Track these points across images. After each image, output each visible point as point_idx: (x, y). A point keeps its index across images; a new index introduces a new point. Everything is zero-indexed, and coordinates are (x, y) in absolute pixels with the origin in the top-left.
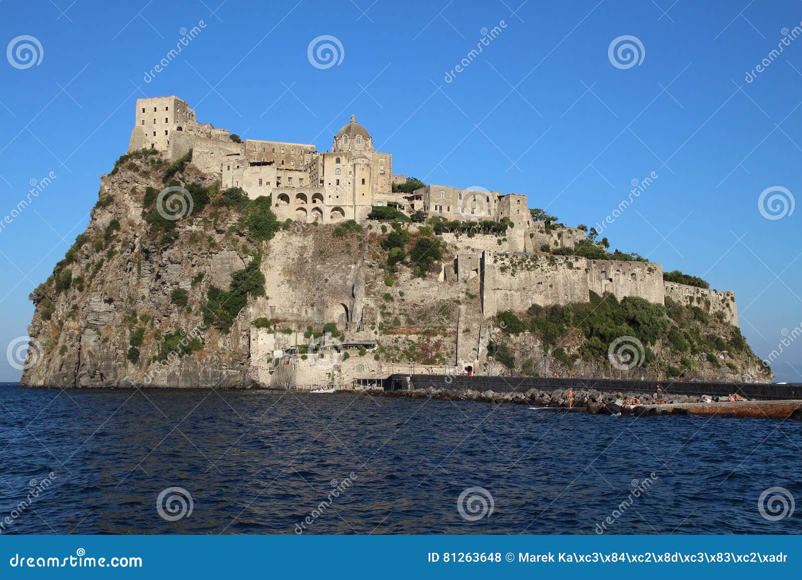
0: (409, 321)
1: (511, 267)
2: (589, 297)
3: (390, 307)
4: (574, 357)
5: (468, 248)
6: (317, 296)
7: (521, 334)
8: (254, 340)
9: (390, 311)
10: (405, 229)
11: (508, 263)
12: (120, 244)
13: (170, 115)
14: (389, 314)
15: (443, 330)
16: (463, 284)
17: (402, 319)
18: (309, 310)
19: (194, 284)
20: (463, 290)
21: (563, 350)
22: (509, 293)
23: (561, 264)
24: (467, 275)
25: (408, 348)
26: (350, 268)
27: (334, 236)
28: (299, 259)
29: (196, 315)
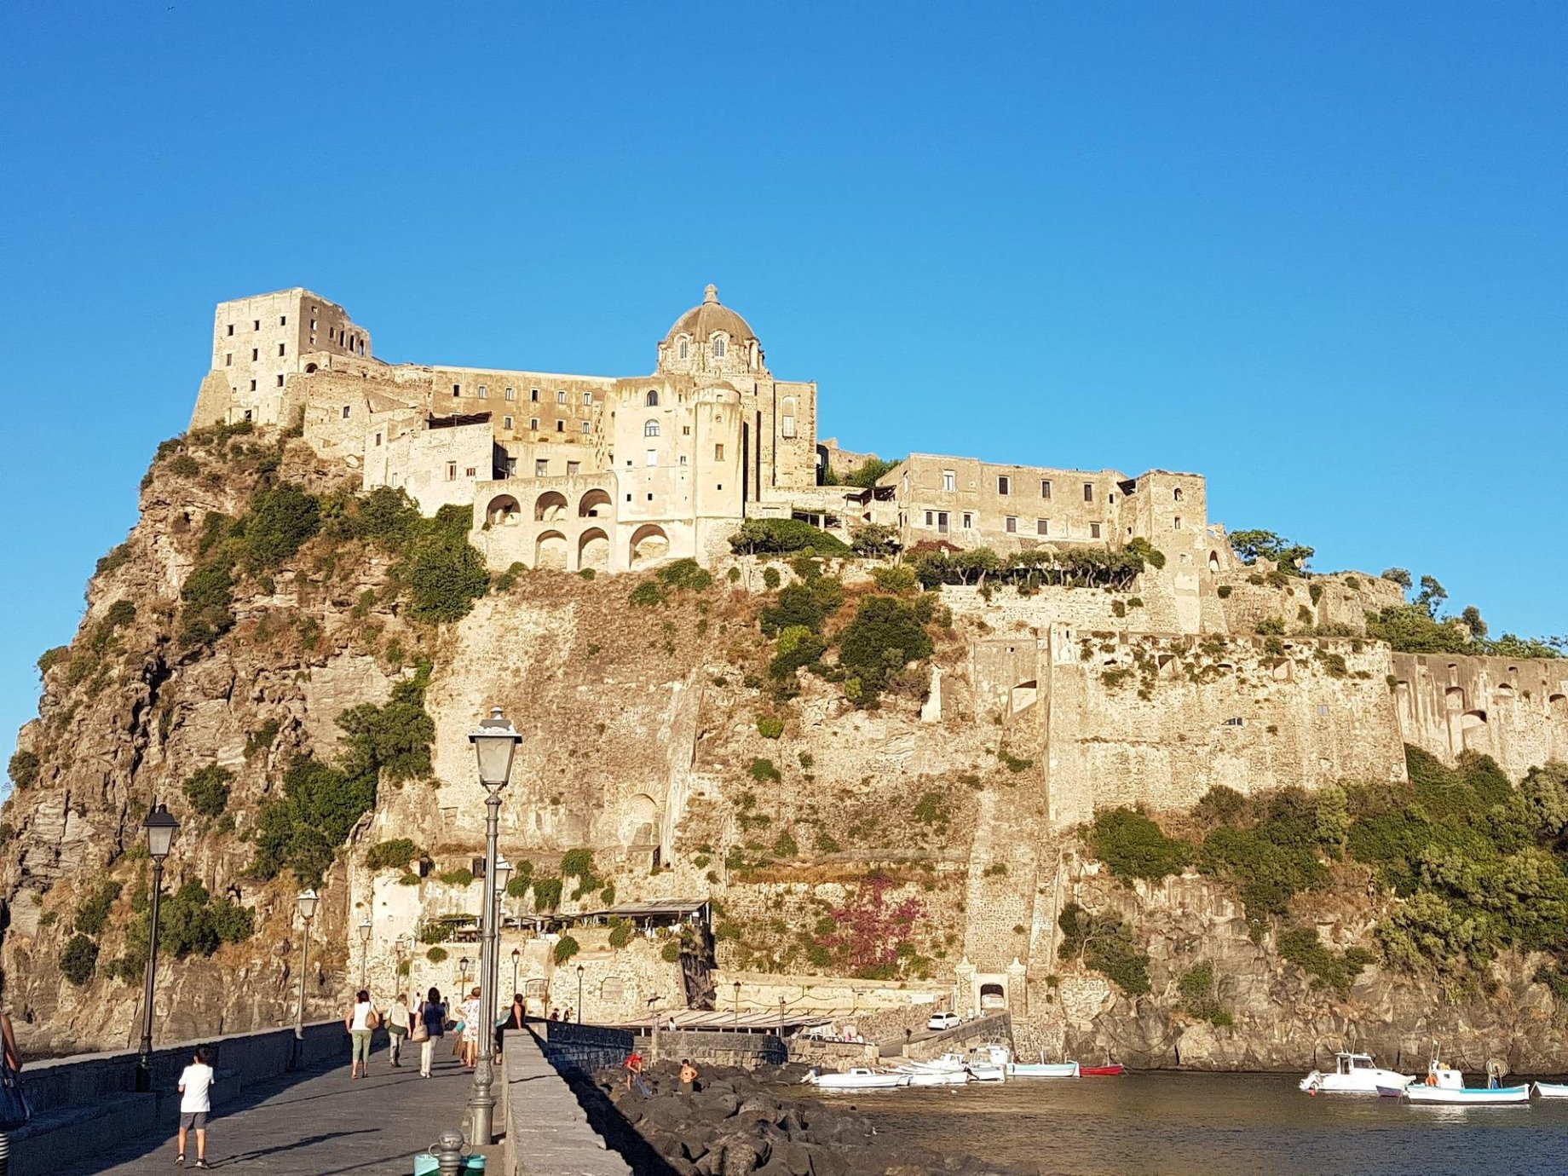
0: (826, 844)
1: (1138, 673)
2: (1404, 766)
3: (767, 801)
4: (1356, 959)
5: (1020, 626)
6: (569, 775)
7: (1170, 879)
8: (359, 905)
9: (768, 811)
10: (831, 575)
11: (1130, 659)
12: (122, 659)
13: (290, 336)
14: (764, 820)
15: (924, 867)
16: (992, 727)
17: (804, 836)
18: (547, 816)
19: (250, 751)
20: (990, 745)
21: (1315, 935)
22: (1132, 751)
23: (1304, 663)
24: (1004, 699)
25: (814, 926)
26: (670, 690)
27: (632, 604)
28: (531, 671)
29: (243, 839)
